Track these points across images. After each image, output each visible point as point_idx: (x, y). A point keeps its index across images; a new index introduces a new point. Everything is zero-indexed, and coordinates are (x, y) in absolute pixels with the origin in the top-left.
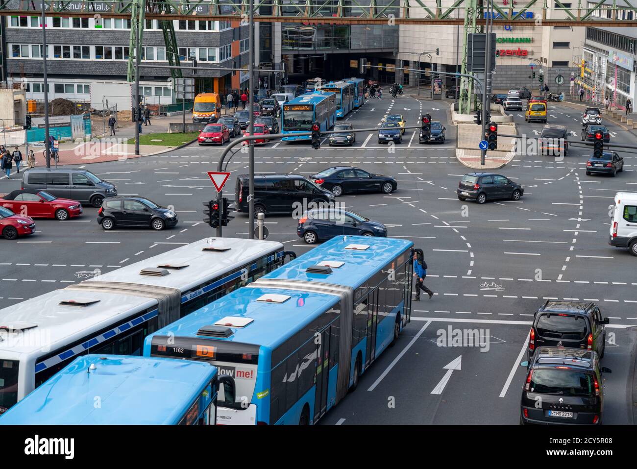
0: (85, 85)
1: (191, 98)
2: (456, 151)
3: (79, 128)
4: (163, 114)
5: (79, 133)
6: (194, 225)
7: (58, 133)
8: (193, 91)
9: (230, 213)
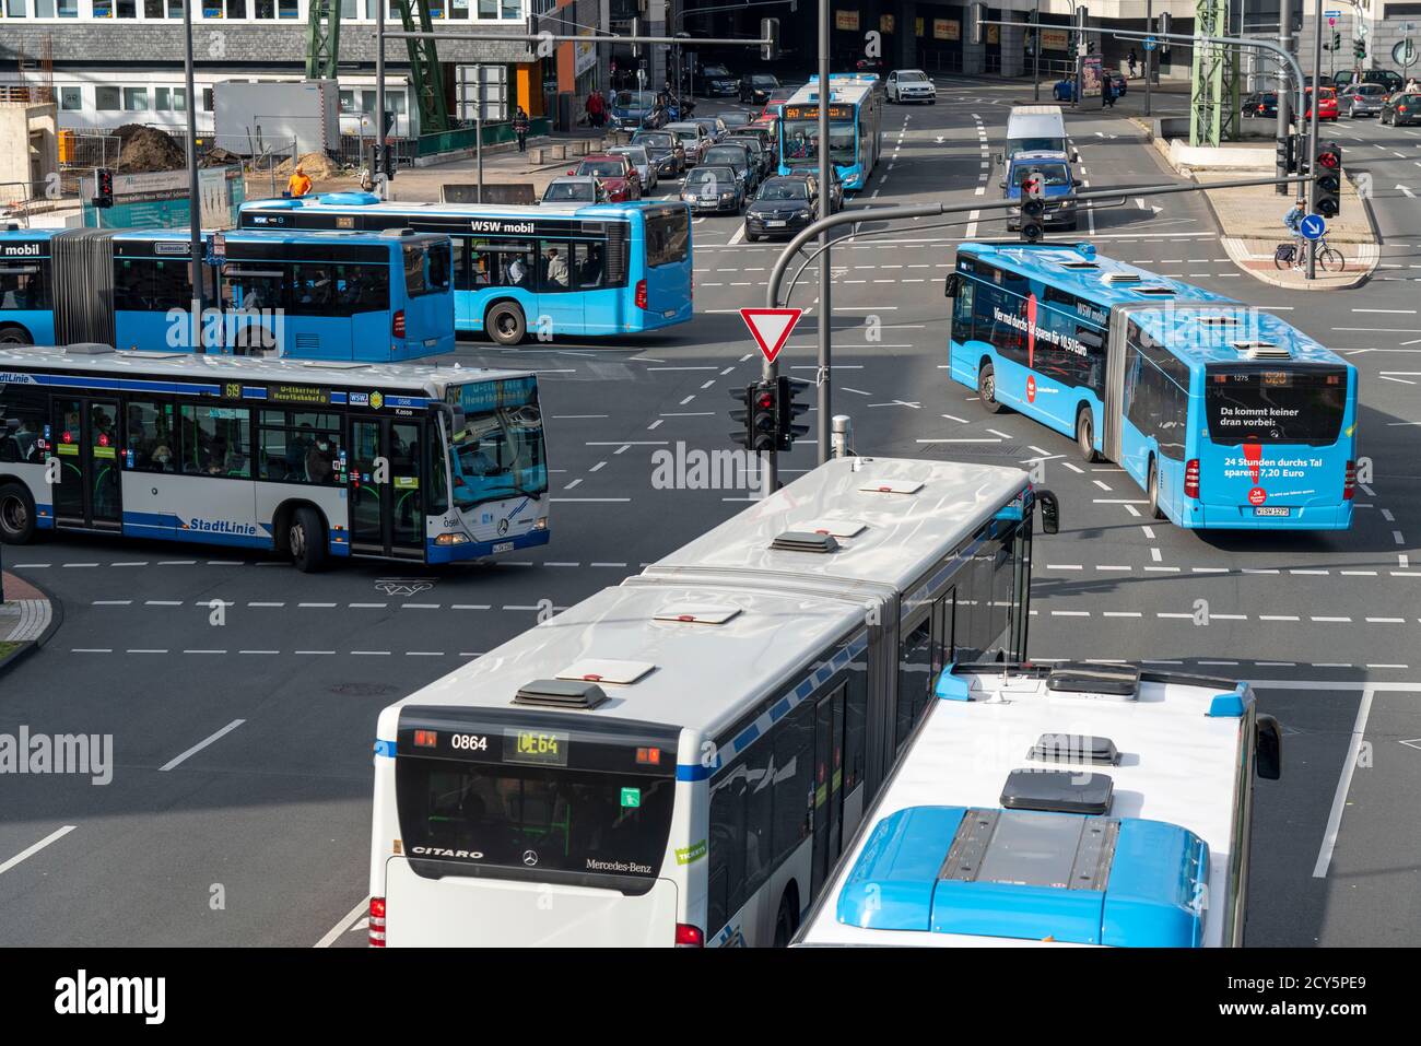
0: (175, 89)
1: (498, 117)
2: (1225, 245)
3: (216, 202)
4: (404, 161)
5: (217, 215)
6: (619, 452)
7: (166, 216)
8: (505, 97)
9: (796, 417)
